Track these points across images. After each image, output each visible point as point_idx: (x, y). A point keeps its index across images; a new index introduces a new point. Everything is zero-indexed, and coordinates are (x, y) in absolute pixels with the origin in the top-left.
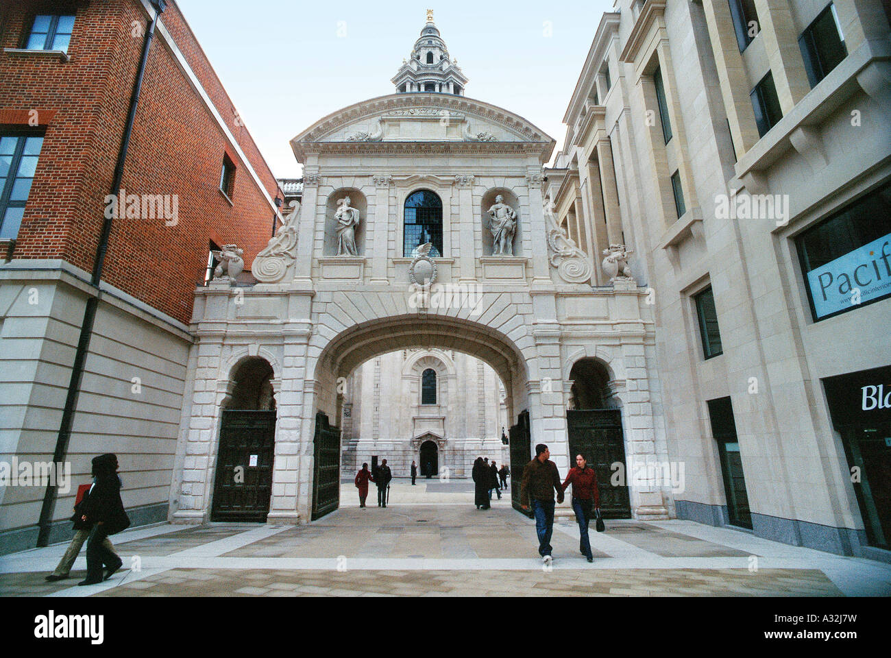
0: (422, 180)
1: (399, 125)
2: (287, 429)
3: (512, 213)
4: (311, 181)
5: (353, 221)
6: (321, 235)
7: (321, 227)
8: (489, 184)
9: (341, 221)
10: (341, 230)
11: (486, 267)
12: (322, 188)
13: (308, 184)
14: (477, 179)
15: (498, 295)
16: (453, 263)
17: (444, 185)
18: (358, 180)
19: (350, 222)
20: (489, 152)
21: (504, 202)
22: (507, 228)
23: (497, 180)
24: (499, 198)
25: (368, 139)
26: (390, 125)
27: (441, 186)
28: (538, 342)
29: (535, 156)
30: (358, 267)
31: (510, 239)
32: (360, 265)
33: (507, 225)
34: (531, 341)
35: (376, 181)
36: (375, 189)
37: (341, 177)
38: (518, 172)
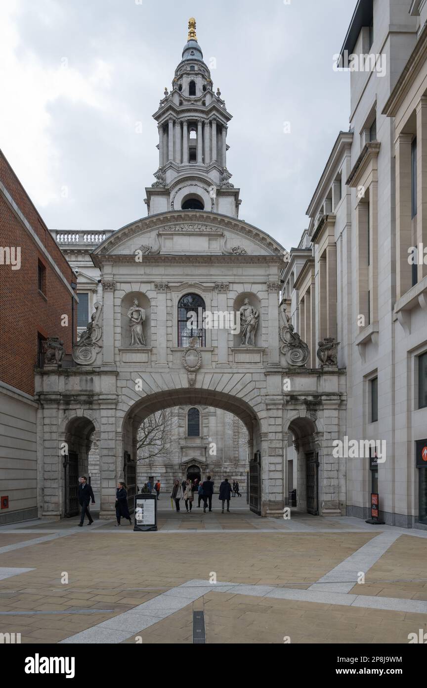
0: (191, 286)
1: (172, 239)
2: (107, 463)
3: (256, 313)
4: (108, 286)
5: (141, 319)
6: (119, 330)
7: (118, 323)
8: (239, 289)
9: (133, 319)
10: (133, 325)
11: (236, 355)
12: (116, 292)
13: (106, 289)
14: (231, 285)
15: (243, 375)
16: (212, 351)
17: (206, 290)
18: (143, 285)
19: (139, 320)
20: (241, 263)
21: (250, 304)
22: (251, 325)
23: (246, 285)
24: (246, 301)
25: (150, 252)
26: (165, 239)
27: (204, 291)
28: (269, 407)
29: (274, 266)
30: (147, 355)
31: (253, 333)
32: (148, 353)
33: (252, 323)
34: (263, 406)
35: (156, 286)
36: (155, 292)
37: (130, 282)
38: (262, 279)
